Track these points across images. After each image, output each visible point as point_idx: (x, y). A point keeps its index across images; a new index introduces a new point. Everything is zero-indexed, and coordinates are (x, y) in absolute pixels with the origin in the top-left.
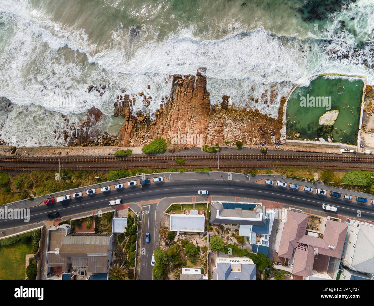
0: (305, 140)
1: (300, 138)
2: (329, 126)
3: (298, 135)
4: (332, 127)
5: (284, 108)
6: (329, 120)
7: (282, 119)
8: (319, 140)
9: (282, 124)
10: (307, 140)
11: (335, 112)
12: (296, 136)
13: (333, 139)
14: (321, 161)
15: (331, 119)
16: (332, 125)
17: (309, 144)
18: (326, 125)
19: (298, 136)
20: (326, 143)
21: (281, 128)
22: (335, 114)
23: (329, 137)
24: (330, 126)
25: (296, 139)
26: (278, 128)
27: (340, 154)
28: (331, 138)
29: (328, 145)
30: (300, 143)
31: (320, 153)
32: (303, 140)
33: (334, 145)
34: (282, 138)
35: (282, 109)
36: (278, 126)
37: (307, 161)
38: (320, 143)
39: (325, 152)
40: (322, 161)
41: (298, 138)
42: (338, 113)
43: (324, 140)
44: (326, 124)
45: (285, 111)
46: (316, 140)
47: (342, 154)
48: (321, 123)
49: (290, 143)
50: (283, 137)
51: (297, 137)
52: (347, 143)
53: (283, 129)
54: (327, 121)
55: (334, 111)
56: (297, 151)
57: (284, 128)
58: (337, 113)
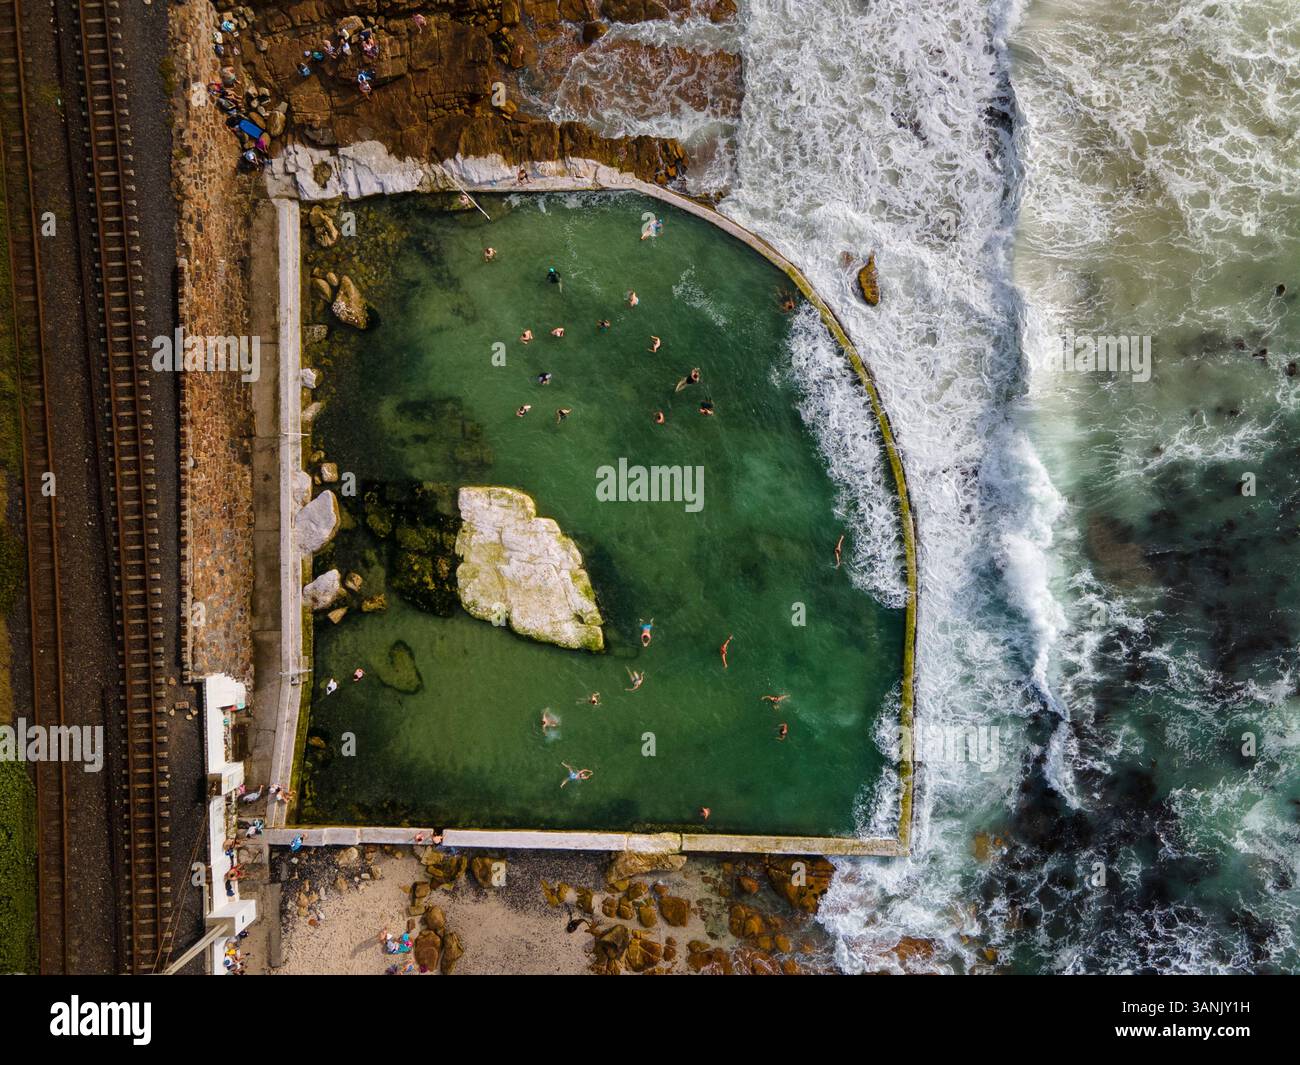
0: (312, 376)
1: (320, 331)
2: (453, 569)
3: (350, 307)
4: (444, 603)
5: (579, 163)
6: (508, 570)
7: (477, 150)
8: (317, 489)
9: (438, 156)
10: (314, 395)
11: (580, 619)
12: (335, 290)
13: (336, 615)
14: (98, 499)
15: (516, 585)
16: (467, 598)
17: (276, 411)
18: (459, 551)
19: (340, 306)
20: (293, 558)
21: (400, 149)
22: (563, 615)
23: (356, 582)
24: (453, 580)
25: (310, 293)
26: (393, 122)
27: (179, 663)
28: (350, 601)
29: (274, 572)
30: (275, 329)
31: (180, 483)
32: (312, 355)
33: (277, 626)
34: (303, 158)
35: (575, 152)
36: (411, 121)
37: (87, 371)
38: (289, 505)
39: (188, 527)
40: (100, 507)
41: (317, 307)
42: (575, 643)
43: (326, 534)
44: (472, 546)
45: (550, 175)
46: (313, 469)
47: (182, 679)
48: (474, 501)
49: (263, 239)
50: (321, 173)
51: (329, 305)
52: (316, 741)
53: (387, 169)
54: (500, 550)
55: (590, 607)
56: (176, 275)
57: (403, 177)
58: (571, 634)
